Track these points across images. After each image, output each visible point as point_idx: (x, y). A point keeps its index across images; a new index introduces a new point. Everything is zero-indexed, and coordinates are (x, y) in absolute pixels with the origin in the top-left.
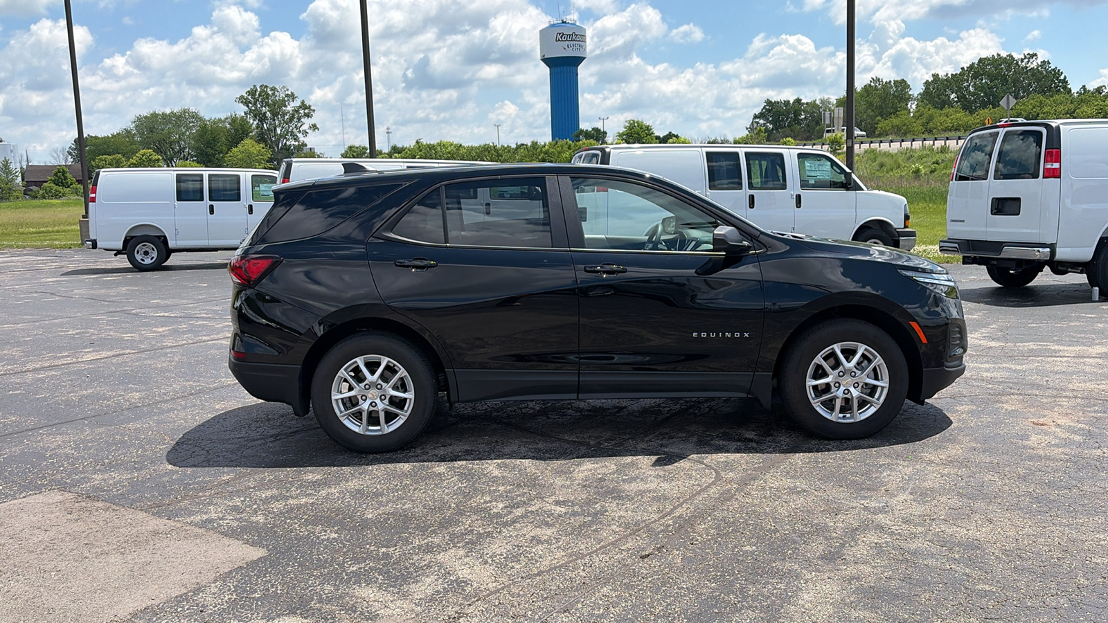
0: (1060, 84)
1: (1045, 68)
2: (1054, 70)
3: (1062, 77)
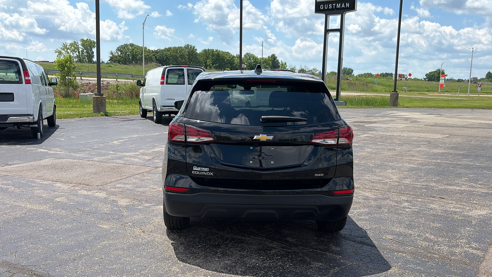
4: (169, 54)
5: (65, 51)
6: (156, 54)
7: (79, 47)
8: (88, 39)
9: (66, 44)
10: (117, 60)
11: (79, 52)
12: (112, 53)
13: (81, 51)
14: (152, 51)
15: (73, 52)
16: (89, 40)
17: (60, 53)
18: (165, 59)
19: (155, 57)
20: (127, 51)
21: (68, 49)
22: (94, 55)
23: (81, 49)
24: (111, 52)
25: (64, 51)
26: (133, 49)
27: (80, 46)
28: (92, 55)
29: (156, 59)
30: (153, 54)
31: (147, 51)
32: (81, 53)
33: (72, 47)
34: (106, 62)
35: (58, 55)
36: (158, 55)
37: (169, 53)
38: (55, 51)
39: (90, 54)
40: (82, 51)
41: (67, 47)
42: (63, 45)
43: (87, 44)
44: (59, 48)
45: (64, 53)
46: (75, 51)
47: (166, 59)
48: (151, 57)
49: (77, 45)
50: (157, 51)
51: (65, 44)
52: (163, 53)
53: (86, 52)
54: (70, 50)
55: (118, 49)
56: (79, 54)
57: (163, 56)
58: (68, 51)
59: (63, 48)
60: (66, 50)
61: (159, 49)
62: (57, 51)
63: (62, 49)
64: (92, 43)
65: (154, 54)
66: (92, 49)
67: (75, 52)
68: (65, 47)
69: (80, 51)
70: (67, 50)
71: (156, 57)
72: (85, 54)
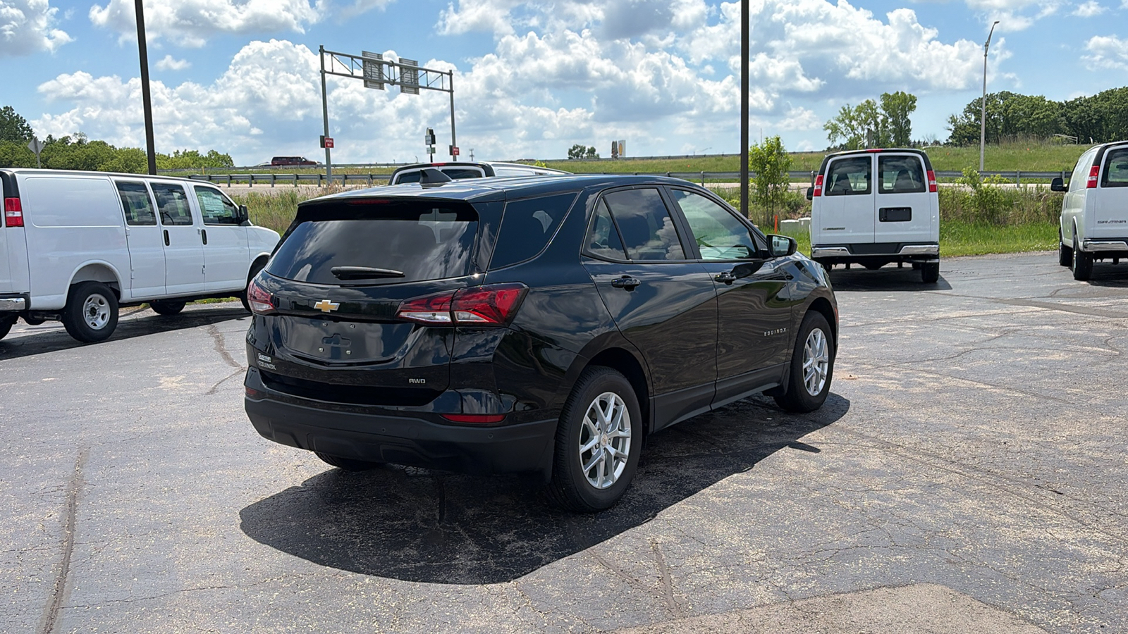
0: (25, 132)
1: (9, 114)
2: (17, 117)
3: (25, 125)
4: (1106, 108)
5: (846, 124)
6: (1069, 112)
7: (877, 113)
8: (898, 93)
9: (849, 108)
10: (965, 134)
11: (876, 125)
12: (953, 120)
13: (882, 121)
14: (1060, 104)
15: (863, 125)
16: (900, 94)
17: (835, 130)
18: (1094, 121)
19: (1067, 119)
20: (992, 110)
21: (853, 118)
22: (910, 127)
23: (881, 117)
24: (951, 118)
25: (844, 125)
26: (1007, 105)
27: (879, 110)
28: (907, 128)
29: (1070, 123)
30: (1060, 111)
31: (1046, 106)
32: (880, 125)
33: (862, 114)
34: (943, 141)
35: (830, 135)
36: (1074, 114)
37: (1106, 105)
38: (824, 126)
39: (901, 126)
40: (885, 121)
41: (851, 114)
42: (843, 112)
43: (894, 105)
44: (833, 118)
45: (844, 128)
46: (868, 122)
47: (1099, 121)
48: (1055, 121)
49: (873, 109)
50: (1072, 102)
51: (846, 108)
52: (1090, 107)
53: (894, 123)
54: (857, 120)
55: (969, 109)
56: (877, 128)
57: (1088, 114)
58: (854, 123)
59: (841, 119)
60: (847, 121)
61: (1081, 98)
62: (828, 125)
63: (838, 120)
64: (907, 101)
65: (1064, 111)
66: (906, 113)
67: (869, 125)
68: (846, 115)
69: (879, 120)
70: (851, 122)
71: (1069, 119)
72: (890, 127)
